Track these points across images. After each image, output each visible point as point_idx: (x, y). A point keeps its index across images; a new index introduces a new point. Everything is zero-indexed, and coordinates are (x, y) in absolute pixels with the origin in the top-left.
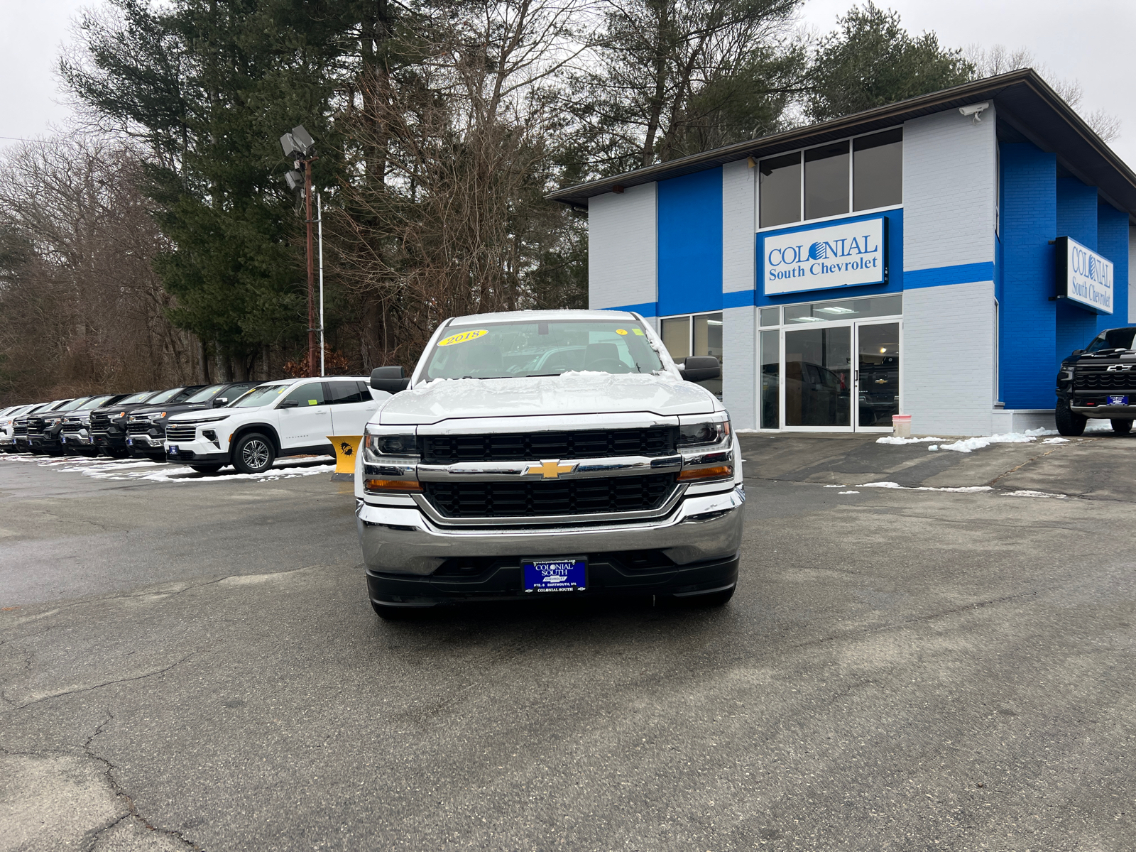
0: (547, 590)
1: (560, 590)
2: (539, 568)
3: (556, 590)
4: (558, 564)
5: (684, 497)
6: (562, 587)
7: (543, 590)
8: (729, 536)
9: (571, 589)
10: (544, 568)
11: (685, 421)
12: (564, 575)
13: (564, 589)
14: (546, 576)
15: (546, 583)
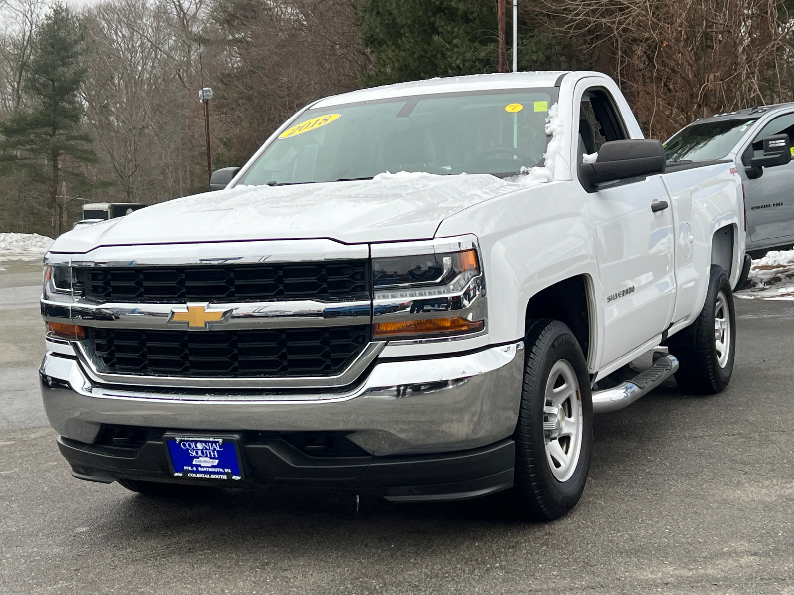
0: (198, 476)
1: (213, 476)
2: (184, 445)
3: (207, 476)
4: (205, 442)
5: (377, 361)
6: (214, 473)
7: (193, 475)
8: (474, 415)
9: (225, 477)
10: (189, 445)
11: (378, 251)
12: (215, 458)
13: (217, 477)
14: (195, 457)
15: (197, 466)
